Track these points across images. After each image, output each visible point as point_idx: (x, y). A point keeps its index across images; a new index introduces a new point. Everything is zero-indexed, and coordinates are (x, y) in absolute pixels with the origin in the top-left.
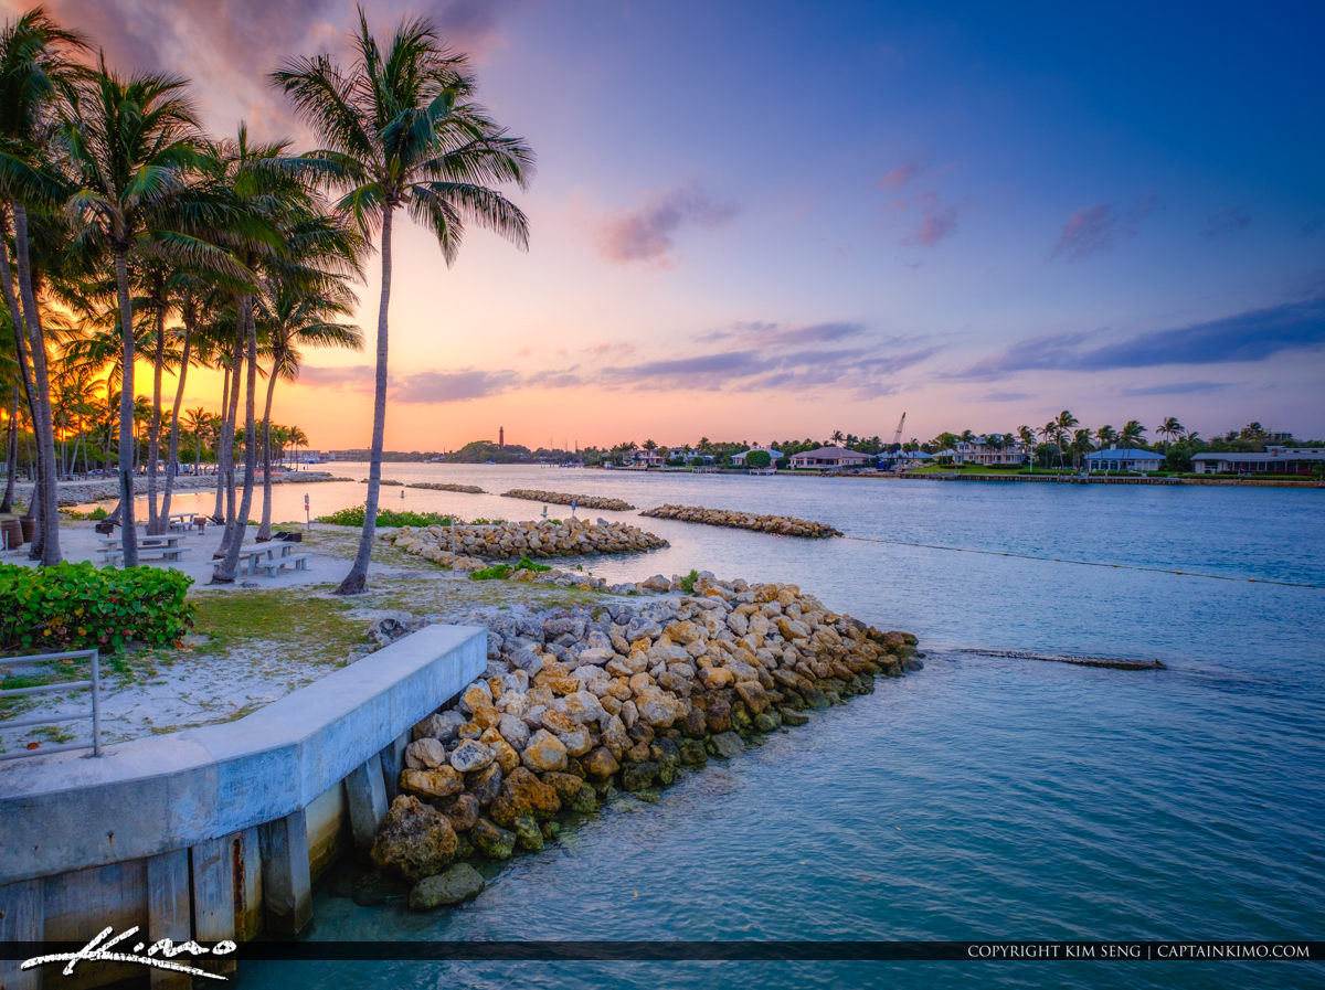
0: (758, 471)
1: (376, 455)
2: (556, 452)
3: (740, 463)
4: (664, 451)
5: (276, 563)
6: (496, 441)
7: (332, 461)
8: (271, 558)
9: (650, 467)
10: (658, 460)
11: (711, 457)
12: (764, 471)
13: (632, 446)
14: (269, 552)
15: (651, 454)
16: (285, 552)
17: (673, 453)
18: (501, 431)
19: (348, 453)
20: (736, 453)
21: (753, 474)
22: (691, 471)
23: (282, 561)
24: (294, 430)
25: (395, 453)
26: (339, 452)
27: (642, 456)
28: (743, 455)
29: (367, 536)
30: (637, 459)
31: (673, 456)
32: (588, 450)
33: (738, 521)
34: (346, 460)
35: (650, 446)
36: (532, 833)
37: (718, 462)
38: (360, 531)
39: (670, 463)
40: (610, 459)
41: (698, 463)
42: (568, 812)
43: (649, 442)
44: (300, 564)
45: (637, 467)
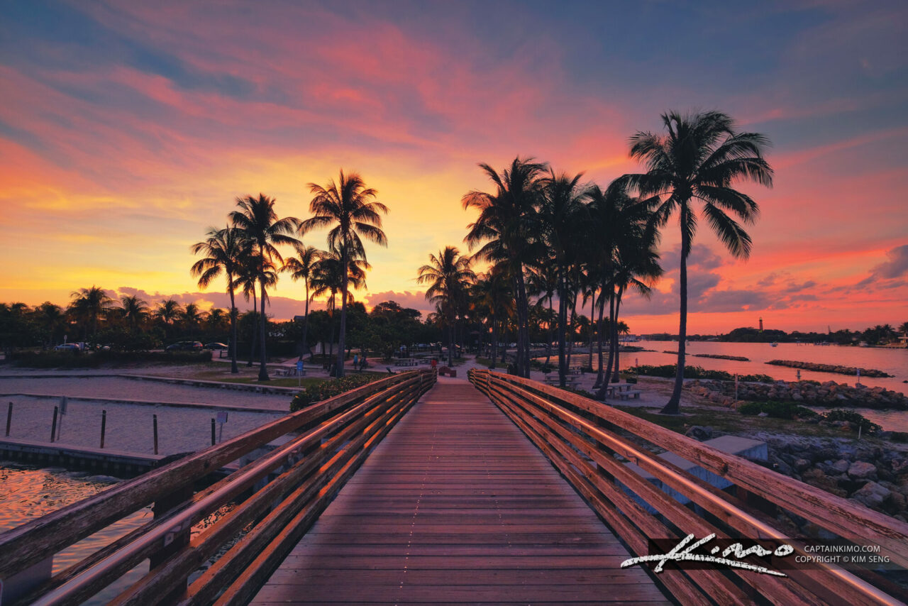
1: (682, 338)
5: (624, 393)
6: (757, 327)
8: (621, 390)
14: (620, 388)
16: (628, 388)
18: (761, 321)
19: (652, 335)
23: (627, 393)
27: (901, 337)
29: (679, 383)
34: (652, 340)
38: (673, 380)
44: (636, 396)
45: (895, 346)
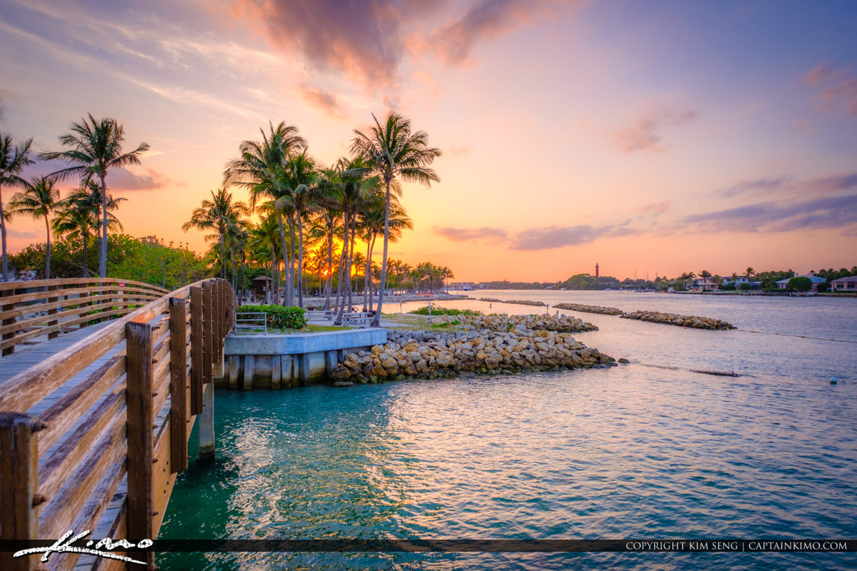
0: (799, 293)
2: (640, 281)
3: (785, 287)
4: (716, 279)
6: (593, 274)
7: (481, 289)
9: (705, 291)
10: (712, 286)
11: (758, 283)
12: (804, 293)
13: (691, 275)
15: (707, 281)
17: (725, 281)
18: (597, 267)
19: (491, 283)
20: (781, 279)
21: (793, 296)
22: (738, 294)
24: (445, 268)
25: (522, 283)
26: (486, 283)
27: (700, 283)
28: (787, 281)
30: (696, 285)
31: (726, 283)
32: (658, 279)
33: (672, 320)
34: (490, 288)
35: (705, 275)
36: (374, 379)
37: (764, 287)
39: (721, 287)
40: (674, 286)
41: (745, 288)
42: (390, 378)
43: (704, 272)
45: (694, 292)
